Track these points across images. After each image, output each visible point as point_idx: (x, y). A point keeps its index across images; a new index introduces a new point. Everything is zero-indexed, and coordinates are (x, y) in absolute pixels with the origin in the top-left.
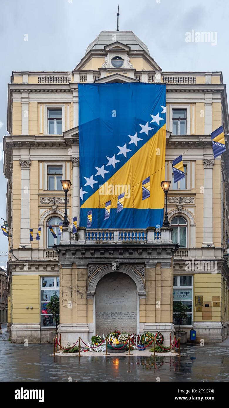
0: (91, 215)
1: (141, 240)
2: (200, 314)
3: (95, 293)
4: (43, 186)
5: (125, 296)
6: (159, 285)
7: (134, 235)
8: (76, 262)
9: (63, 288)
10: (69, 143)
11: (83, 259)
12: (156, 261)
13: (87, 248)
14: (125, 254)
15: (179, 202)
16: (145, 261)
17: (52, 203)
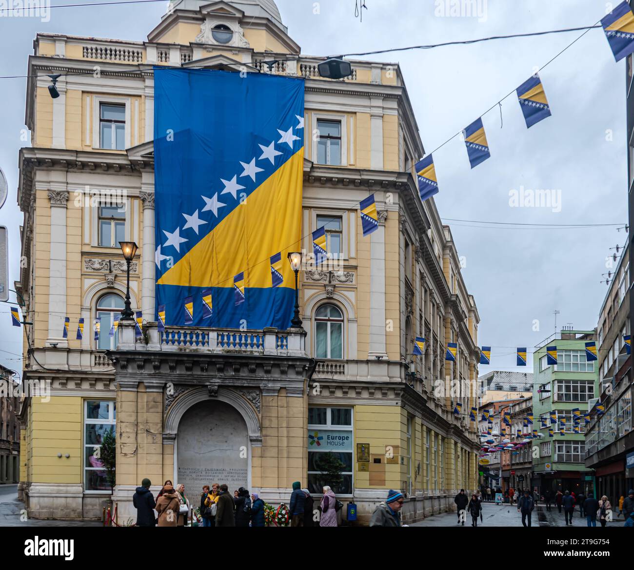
0: (164, 312)
1: (255, 349)
2: (366, 475)
3: (176, 434)
4: (91, 238)
5: (228, 442)
6: (285, 425)
7: (243, 339)
8: (145, 381)
9: (122, 424)
10: (137, 167)
11: (157, 377)
12: (278, 385)
13: (164, 357)
14: (227, 370)
15: (328, 279)
16: (261, 384)
17: (107, 270)
